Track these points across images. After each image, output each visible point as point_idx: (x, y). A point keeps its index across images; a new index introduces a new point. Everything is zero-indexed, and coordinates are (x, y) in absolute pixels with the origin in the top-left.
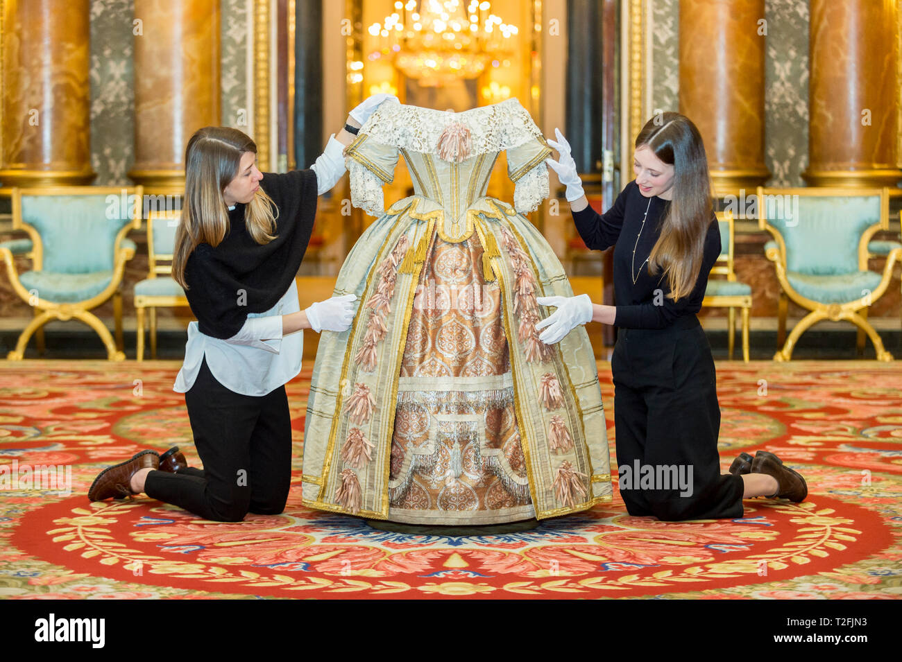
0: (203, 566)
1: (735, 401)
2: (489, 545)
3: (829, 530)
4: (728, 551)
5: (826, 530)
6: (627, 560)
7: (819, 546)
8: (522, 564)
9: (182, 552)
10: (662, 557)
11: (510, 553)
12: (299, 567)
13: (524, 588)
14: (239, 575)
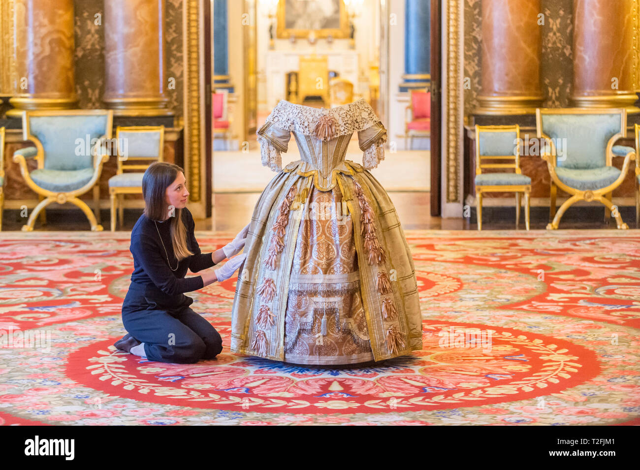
0: (186, 391)
1: (516, 265)
2: (355, 375)
3: (562, 363)
4: (499, 379)
5: (560, 364)
6: (438, 385)
7: (555, 375)
8: (375, 388)
9: (171, 381)
10: (459, 383)
11: (368, 381)
12: (243, 391)
13: (376, 404)
14: (207, 396)
